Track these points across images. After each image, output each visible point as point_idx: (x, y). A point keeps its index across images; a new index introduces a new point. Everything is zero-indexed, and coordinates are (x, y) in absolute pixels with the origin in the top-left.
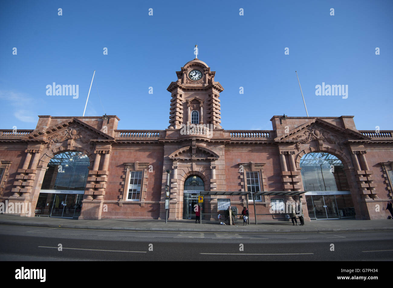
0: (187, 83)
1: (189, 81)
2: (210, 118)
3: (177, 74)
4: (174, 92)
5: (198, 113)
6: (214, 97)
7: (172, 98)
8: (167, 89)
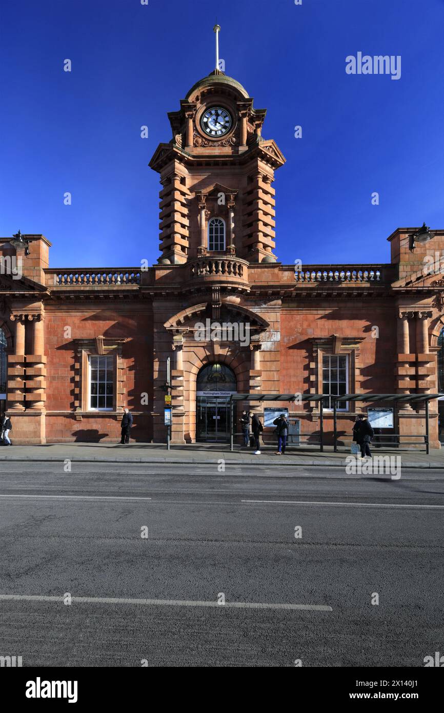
0: (195, 146)
1: (200, 140)
2: (250, 236)
3: (170, 119)
4: (166, 171)
5: (222, 225)
6: (261, 183)
7: (161, 188)
8: (150, 165)
